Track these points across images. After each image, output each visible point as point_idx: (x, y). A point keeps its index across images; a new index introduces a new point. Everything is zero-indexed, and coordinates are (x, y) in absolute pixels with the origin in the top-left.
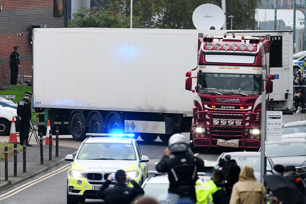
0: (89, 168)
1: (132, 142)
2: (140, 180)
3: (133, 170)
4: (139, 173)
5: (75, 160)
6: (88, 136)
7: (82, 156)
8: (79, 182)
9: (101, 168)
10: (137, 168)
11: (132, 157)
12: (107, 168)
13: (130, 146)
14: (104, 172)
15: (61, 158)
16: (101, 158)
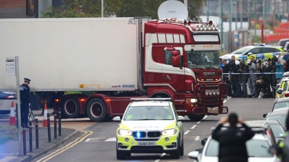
0: (135, 128)
1: (169, 104)
2: (178, 136)
3: (172, 128)
4: (176, 130)
5: (122, 121)
6: (133, 101)
7: (127, 117)
8: (127, 139)
9: (145, 127)
10: (175, 126)
11: (170, 117)
12: (150, 127)
13: (168, 108)
14: (148, 131)
15: (65, 136)
16: (144, 119)
